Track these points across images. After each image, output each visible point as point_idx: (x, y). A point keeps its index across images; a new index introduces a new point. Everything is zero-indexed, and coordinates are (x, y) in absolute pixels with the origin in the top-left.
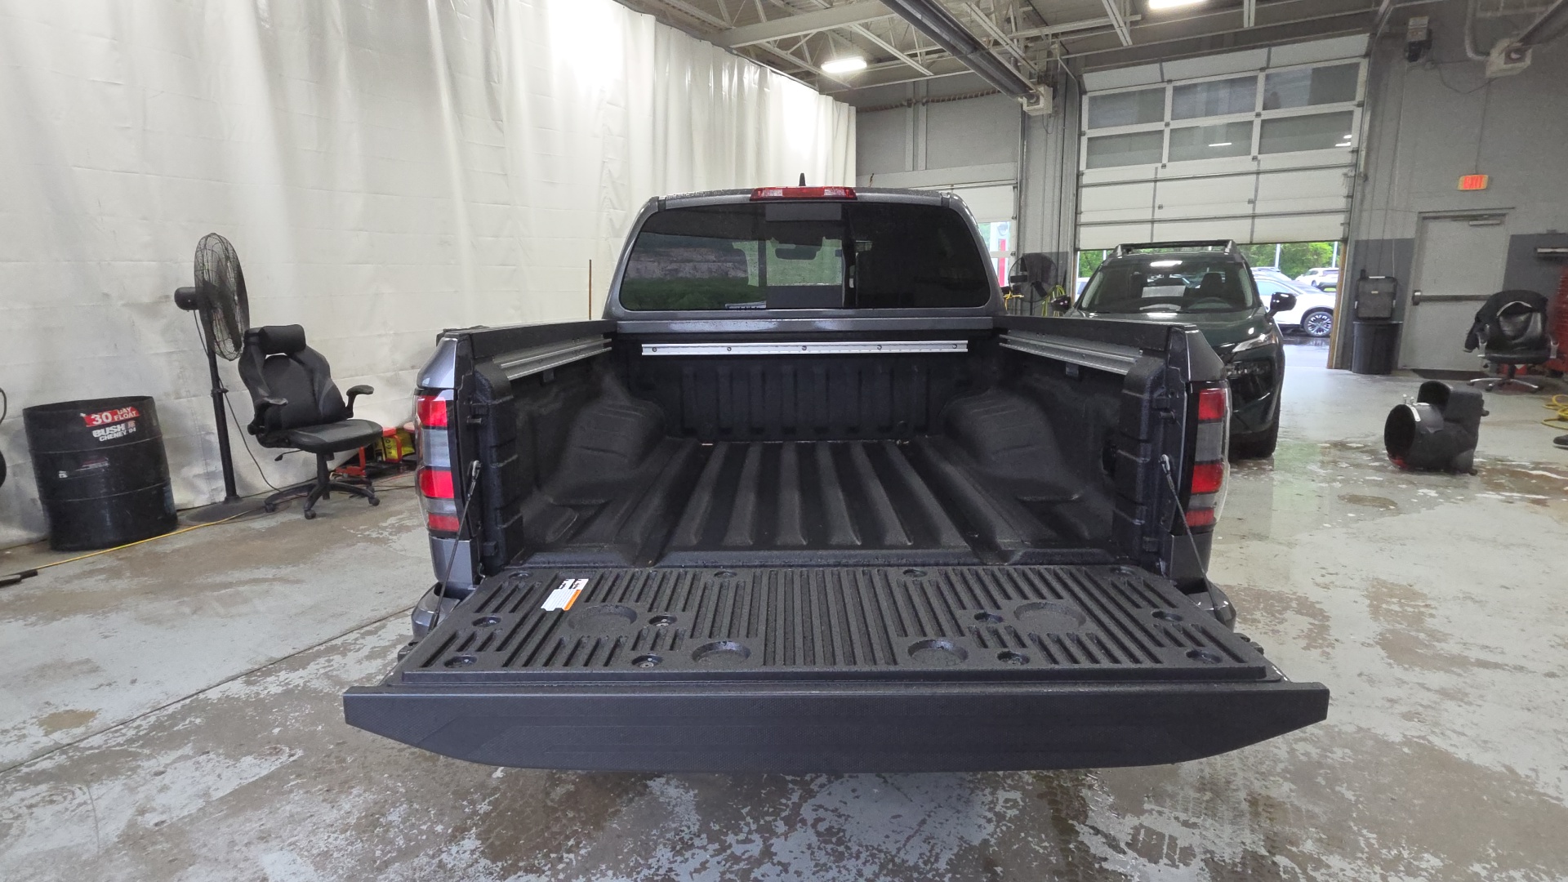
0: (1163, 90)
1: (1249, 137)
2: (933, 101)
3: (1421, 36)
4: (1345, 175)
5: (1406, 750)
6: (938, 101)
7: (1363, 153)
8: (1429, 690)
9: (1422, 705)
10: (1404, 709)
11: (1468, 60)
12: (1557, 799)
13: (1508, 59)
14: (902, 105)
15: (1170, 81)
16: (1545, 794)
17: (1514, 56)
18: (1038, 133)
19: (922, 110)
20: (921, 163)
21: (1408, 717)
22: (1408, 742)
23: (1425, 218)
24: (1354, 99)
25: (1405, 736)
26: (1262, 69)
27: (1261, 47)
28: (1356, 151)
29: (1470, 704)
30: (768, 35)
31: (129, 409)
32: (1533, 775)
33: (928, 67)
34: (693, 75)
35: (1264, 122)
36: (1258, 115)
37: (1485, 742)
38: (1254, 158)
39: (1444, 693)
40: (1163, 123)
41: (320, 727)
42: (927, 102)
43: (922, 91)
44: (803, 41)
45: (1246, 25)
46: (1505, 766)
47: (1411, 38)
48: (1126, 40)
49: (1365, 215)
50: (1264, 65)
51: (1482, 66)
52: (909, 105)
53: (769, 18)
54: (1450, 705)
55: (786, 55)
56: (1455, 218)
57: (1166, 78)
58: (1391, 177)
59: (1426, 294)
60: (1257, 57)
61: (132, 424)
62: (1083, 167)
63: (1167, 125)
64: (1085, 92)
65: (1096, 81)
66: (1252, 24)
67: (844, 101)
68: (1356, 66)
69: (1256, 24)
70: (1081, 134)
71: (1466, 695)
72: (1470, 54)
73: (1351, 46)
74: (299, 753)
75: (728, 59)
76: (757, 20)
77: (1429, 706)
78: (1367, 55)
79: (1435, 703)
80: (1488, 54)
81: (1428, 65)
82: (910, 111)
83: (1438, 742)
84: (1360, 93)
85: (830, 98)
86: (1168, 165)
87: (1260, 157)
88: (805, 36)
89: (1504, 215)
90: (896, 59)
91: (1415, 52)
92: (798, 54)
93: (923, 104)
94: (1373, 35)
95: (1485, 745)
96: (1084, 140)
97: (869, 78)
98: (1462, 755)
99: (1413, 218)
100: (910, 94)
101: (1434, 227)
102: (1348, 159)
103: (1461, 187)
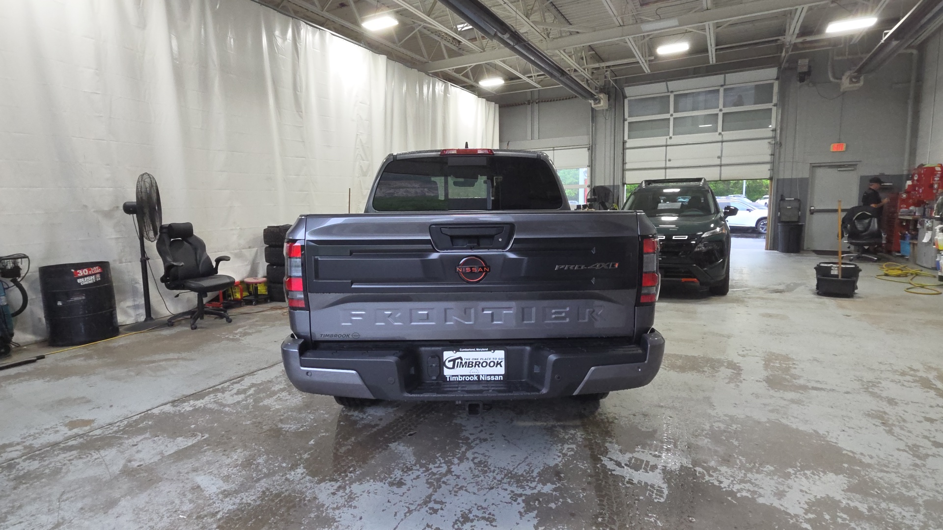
0: (669, 96)
1: (717, 122)
2: (542, 102)
3: (805, 69)
4: (769, 143)
5: (768, 425)
6: (545, 101)
7: (778, 131)
8: (785, 400)
9: (780, 406)
10: (770, 408)
11: (831, 82)
12: (836, 443)
13: (851, 82)
14: (525, 104)
15: (672, 92)
16: (831, 441)
17: (854, 80)
18: (601, 120)
19: (536, 106)
20: (536, 135)
21: (772, 411)
22: (769, 421)
23: (814, 167)
24: (772, 102)
25: (768, 419)
26: (722, 86)
27: (721, 74)
28: (774, 130)
29: (804, 405)
30: (450, 65)
31: (97, 268)
32: (827, 434)
33: (539, 83)
34: (407, 86)
35: (724, 114)
36: (721, 110)
37: (807, 421)
38: (720, 134)
39: (793, 401)
40: (670, 114)
41: (216, 425)
42: (539, 102)
43: (536, 96)
44: (469, 69)
45: (711, 63)
46: (815, 431)
47: (800, 70)
48: (647, 70)
49: (782, 165)
50: (723, 84)
51: (838, 86)
52: (529, 104)
53: (450, 56)
54: (794, 406)
55: (459, 76)
56: (831, 167)
57: (670, 90)
58: (794, 144)
59: (817, 208)
60: (715, 80)
61: (98, 276)
62: (626, 138)
63: (672, 115)
64: (626, 97)
65: (630, 91)
66: (714, 62)
67: (492, 101)
68: (771, 85)
69: (716, 62)
70: (624, 120)
71: (803, 402)
72: (832, 79)
73: (769, 74)
74: (207, 436)
75: (427, 79)
76: (443, 58)
77: (784, 407)
78: (777, 79)
79: (787, 405)
80: (841, 79)
81: (811, 85)
82: (529, 107)
83: (784, 421)
84: (775, 99)
85: (484, 100)
86: (673, 137)
87: (723, 133)
88: (470, 66)
89: (856, 165)
90: (521, 78)
91: (802, 77)
92: (466, 76)
93: (537, 103)
94: (779, 68)
95: (806, 422)
96: (626, 123)
97: (506, 88)
98: (794, 426)
99: (808, 167)
100: (529, 98)
101: (820, 172)
102: (770, 134)
103: (832, 150)
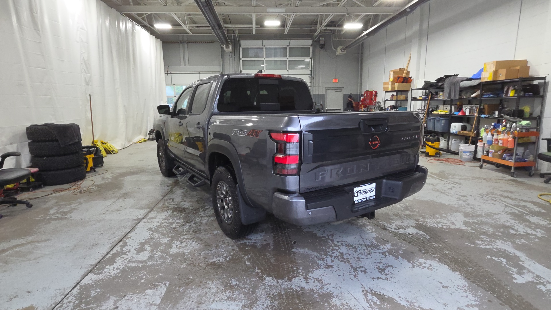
0: (263, 48)
1: (286, 64)
2: (190, 43)
3: (323, 43)
4: (309, 77)
6: (192, 43)
7: (312, 71)
11: (333, 50)
13: (342, 51)
14: (178, 42)
15: (264, 46)
17: (343, 50)
18: (227, 58)
19: (186, 45)
20: (187, 63)
23: (326, 89)
24: (309, 57)
27: (288, 40)
28: (311, 71)
30: (135, 11)
33: (191, 30)
34: (110, 22)
35: (289, 61)
36: (288, 59)
38: (288, 71)
40: (263, 58)
42: (188, 42)
43: (185, 39)
44: (145, 16)
47: (321, 43)
48: (254, 33)
49: (314, 87)
50: (288, 45)
51: (335, 52)
52: (181, 43)
53: (134, 5)
55: (139, 18)
56: (333, 89)
57: (263, 45)
58: (319, 77)
59: (328, 109)
60: (285, 43)
62: (241, 69)
63: (265, 59)
64: (241, 46)
65: (244, 43)
67: (158, 38)
68: (309, 48)
70: (240, 59)
72: (333, 49)
73: (308, 43)
75: (121, 17)
76: (129, 4)
78: (312, 46)
80: (337, 49)
81: (324, 50)
82: (181, 45)
84: (311, 56)
85: (154, 37)
86: (266, 70)
87: (289, 70)
88: (146, 14)
89: (342, 89)
90: (181, 26)
91: (322, 46)
92: (143, 19)
93: (186, 43)
94: (313, 41)
96: (241, 61)
97: (173, 31)
99: (324, 89)
100: (181, 39)
101: (328, 91)
102: (309, 73)
103: (333, 82)
